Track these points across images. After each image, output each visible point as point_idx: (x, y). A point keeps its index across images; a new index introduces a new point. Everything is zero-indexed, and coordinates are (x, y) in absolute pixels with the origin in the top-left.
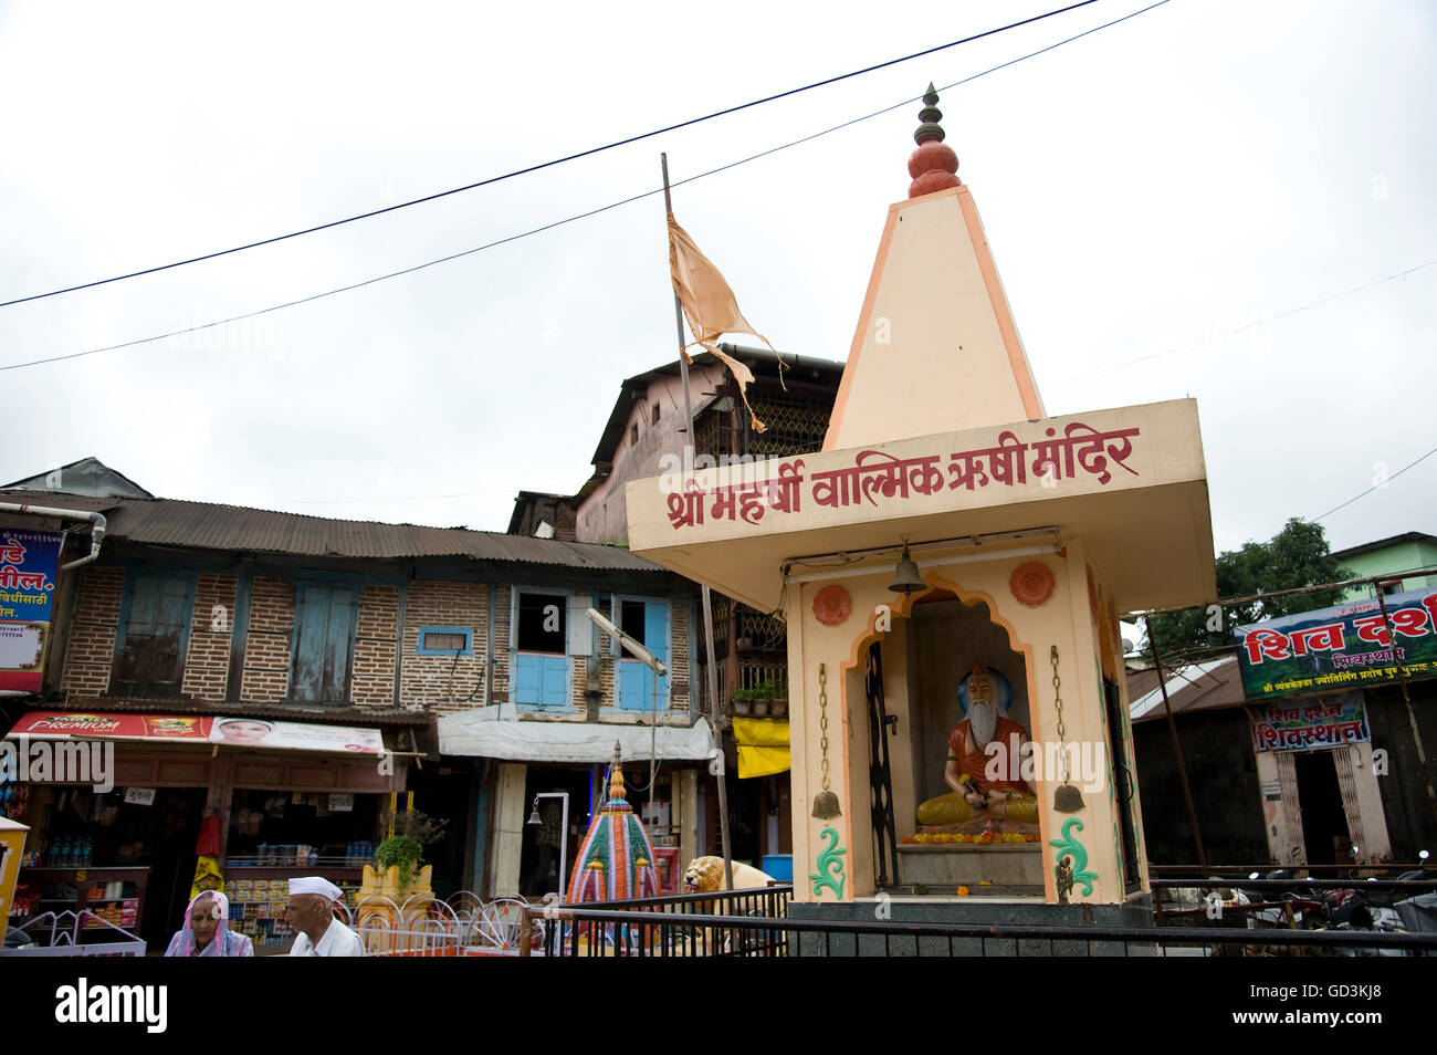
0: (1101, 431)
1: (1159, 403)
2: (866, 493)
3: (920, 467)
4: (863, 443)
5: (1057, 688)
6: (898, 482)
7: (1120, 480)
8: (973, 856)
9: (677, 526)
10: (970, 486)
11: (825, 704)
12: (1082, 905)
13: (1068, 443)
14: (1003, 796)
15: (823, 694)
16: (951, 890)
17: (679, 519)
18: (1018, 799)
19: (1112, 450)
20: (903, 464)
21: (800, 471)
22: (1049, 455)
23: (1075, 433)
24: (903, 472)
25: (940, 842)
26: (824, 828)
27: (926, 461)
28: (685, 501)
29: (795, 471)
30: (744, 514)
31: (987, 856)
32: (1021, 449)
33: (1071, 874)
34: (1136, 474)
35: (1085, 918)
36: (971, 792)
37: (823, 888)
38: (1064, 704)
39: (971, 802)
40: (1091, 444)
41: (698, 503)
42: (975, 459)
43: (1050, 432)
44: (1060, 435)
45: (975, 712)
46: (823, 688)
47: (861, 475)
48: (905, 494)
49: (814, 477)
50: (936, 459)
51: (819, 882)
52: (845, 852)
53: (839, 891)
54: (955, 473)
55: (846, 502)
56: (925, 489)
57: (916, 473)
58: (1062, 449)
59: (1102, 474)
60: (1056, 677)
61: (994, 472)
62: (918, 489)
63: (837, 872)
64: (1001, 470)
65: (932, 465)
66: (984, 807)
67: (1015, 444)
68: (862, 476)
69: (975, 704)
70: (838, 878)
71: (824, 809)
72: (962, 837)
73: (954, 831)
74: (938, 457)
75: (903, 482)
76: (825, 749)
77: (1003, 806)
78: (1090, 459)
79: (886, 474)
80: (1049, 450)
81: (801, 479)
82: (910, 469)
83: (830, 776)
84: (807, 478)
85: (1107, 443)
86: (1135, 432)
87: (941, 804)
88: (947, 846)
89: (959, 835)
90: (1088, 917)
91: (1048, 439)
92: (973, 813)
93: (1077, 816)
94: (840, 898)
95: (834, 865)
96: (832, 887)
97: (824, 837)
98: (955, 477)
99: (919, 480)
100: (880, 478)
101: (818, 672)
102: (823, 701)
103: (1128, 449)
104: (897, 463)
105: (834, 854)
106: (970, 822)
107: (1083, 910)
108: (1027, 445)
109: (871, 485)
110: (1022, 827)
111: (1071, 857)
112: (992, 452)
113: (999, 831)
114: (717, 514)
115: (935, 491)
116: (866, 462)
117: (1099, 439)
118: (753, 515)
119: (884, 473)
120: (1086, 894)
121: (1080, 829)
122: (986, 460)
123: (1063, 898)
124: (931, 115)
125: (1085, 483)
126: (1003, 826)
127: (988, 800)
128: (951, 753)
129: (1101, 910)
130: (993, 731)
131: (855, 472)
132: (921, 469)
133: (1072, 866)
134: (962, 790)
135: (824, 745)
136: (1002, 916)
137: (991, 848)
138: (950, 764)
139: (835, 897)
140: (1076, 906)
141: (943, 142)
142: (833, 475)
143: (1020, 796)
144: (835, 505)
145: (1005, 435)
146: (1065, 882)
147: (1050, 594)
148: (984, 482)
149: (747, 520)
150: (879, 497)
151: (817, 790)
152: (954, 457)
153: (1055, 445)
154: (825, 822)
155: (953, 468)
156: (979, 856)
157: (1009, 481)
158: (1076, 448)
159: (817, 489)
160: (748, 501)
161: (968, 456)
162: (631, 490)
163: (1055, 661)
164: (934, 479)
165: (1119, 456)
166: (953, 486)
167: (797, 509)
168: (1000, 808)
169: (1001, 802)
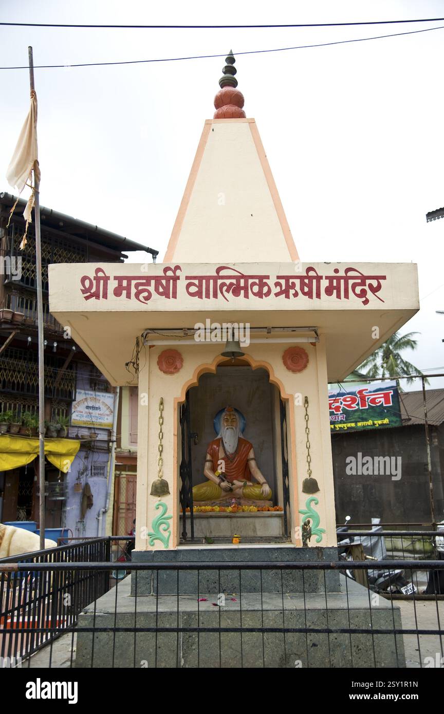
0: (366, 274)
1: (398, 263)
2: (222, 293)
3: (257, 281)
4: (222, 261)
5: (307, 421)
6: (242, 288)
7: (374, 304)
8: (226, 520)
9: (87, 298)
10: (287, 297)
11: (162, 423)
12: (317, 548)
13: (346, 279)
14: (242, 484)
15: (161, 417)
16: (229, 540)
17: (89, 294)
18: (250, 486)
19: (370, 286)
20: (247, 278)
21: (178, 273)
22: (335, 284)
23: (350, 274)
24: (246, 282)
25: (206, 511)
26: (158, 503)
27: (261, 278)
28: (94, 282)
29: (174, 272)
30: (137, 296)
31: (234, 520)
32: (319, 278)
33: (310, 530)
34: (383, 302)
35: (318, 555)
36: (223, 481)
37: (155, 541)
38: (310, 430)
39: (224, 487)
40: (359, 281)
41: (104, 285)
42: (291, 281)
43: (336, 271)
44: (342, 273)
45: (227, 434)
46: (161, 413)
47: (218, 280)
48: (246, 296)
49: (187, 278)
50: (268, 277)
51: (152, 537)
52: (172, 517)
53: (167, 543)
54: (278, 288)
55: (208, 296)
56: (260, 294)
57: (253, 284)
58: (342, 281)
59: (364, 299)
60: (307, 415)
61: (302, 289)
62: (255, 294)
63: (165, 530)
64: (306, 289)
65: (265, 281)
66: (231, 490)
67: (316, 275)
68: (220, 282)
69: (227, 429)
70: (166, 534)
71: (159, 490)
72: (218, 508)
73: (213, 505)
74: (269, 276)
75: (245, 288)
76: (161, 452)
77: (241, 490)
78: (358, 290)
79: (235, 283)
80: (335, 281)
81: (178, 278)
82: (250, 281)
83: (164, 469)
84: (182, 278)
85: (368, 282)
86: (384, 278)
87: (205, 488)
88: (211, 514)
89: (217, 507)
90: (320, 555)
91: (333, 274)
92: (223, 493)
93: (315, 496)
94: (167, 547)
95: (163, 526)
96: (161, 540)
97: (158, 508)
98: (278, 289)
99: (256, 289)
100: (231, 284)
101: (159, 402)
102: (161, 422)
103: (379, 287)
104: (243, 276)
105: (164, 519)
106: (221, 499)
107: (317, 551)
108: (322, 276)
109: (225, 288)
110: (254, 502)
111: (311, 520)
112: (301, 278)
113: (240, 504)
114: (117, 293)
115: (266, 297)
116: (222, 273)
117: (364, 279)
118: (144, 297)
119: (234, 281)
120: (318, 542)
121: (316, 504)
122: (297, 282)
123: (305, 544)
124: (230, 70)
125: (354, 303)
126: (242, 501)
127: (234, 486)
128: (209, 457)
129: (327, 550)
130: (236, 446)
131: (215, 279)
132: (258, 282)
133: (311, 525)
134: (217, 480)
135: (161, 449)
136: (270, 555)
137: (238, 515)
138: (208, 464)
139: (163, 547)
140: (313, 548)
141: (236, 88)
142: (200, 278)
143: (251, 484)
144: (201, 297)
145: (310, 269)
146: (307, 534)
147: (305, 366)
148: (296, 295)
149: (141, 301)
150: (230, 295)
151: (155, 478)
152: (278, 277)
153: (339, 279)
154: (159, 498)
155: (277, 284)
156: (229, 520)
157: (311, 297)
158: (351, 282)
159: (189, 286)
160: (140, 288)
161: (287, 278)
162: (53, 269)
163: (306, 405)
164: (265, 289)
165: (375, 290)
166: (277, 295)
167: (175, 296)
168: (239, 491)
169: (240, 487)
